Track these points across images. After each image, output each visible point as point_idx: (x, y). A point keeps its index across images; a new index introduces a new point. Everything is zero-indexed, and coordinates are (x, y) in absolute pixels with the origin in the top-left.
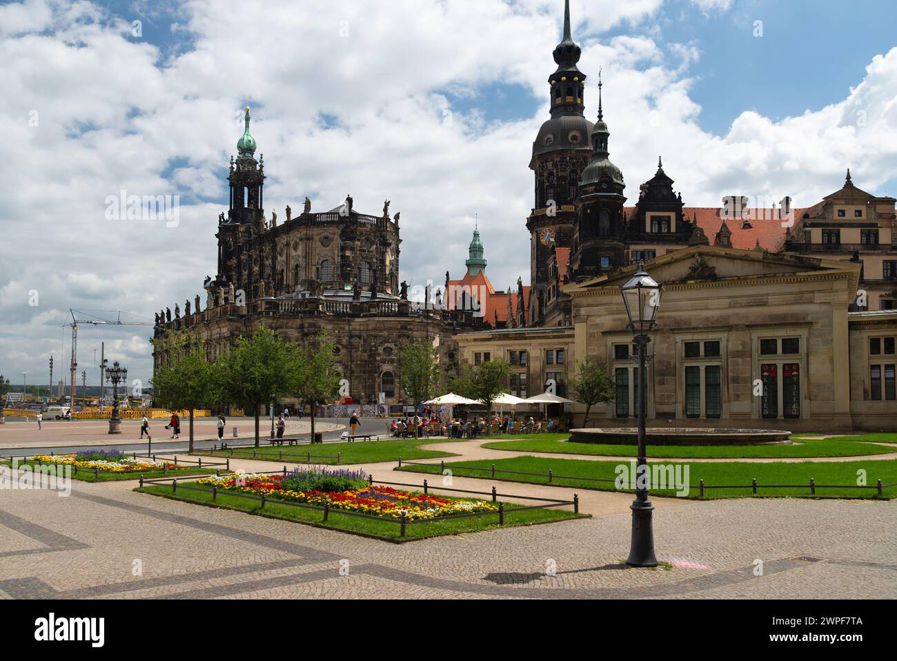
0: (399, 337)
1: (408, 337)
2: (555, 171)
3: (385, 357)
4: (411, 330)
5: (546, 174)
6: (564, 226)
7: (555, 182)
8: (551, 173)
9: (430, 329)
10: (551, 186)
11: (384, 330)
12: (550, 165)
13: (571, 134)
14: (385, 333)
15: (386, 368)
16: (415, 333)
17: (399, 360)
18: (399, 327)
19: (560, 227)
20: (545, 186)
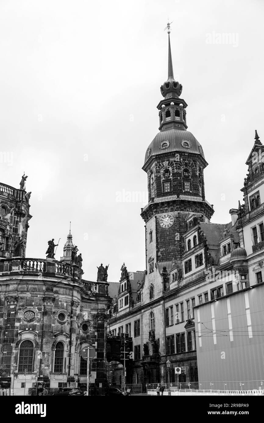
0: (44, 299)
1: (54, 300)
2: (170, 169)
3: (26, 323)
4: (56, 292)
5: (162, 171)
6: (182, 212)
7: (171, 178)
8: (167, 171)
9: (75, 293)
10: (167, 180)
11: (27, 291)
12: (166, 163)
13: (183, 142)
14: (28, 295)
15: (27, 336)
16: (60, 296)
17: (42, 327)
18: (44, 288)
19: (179, 213)
20: (162, 180)
